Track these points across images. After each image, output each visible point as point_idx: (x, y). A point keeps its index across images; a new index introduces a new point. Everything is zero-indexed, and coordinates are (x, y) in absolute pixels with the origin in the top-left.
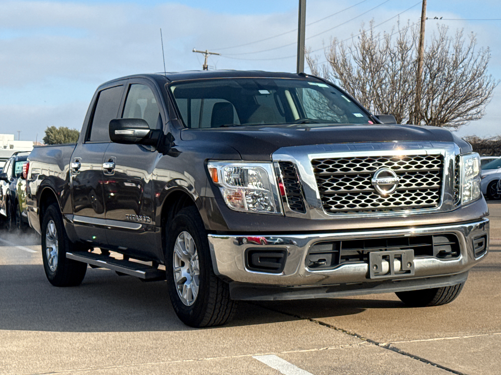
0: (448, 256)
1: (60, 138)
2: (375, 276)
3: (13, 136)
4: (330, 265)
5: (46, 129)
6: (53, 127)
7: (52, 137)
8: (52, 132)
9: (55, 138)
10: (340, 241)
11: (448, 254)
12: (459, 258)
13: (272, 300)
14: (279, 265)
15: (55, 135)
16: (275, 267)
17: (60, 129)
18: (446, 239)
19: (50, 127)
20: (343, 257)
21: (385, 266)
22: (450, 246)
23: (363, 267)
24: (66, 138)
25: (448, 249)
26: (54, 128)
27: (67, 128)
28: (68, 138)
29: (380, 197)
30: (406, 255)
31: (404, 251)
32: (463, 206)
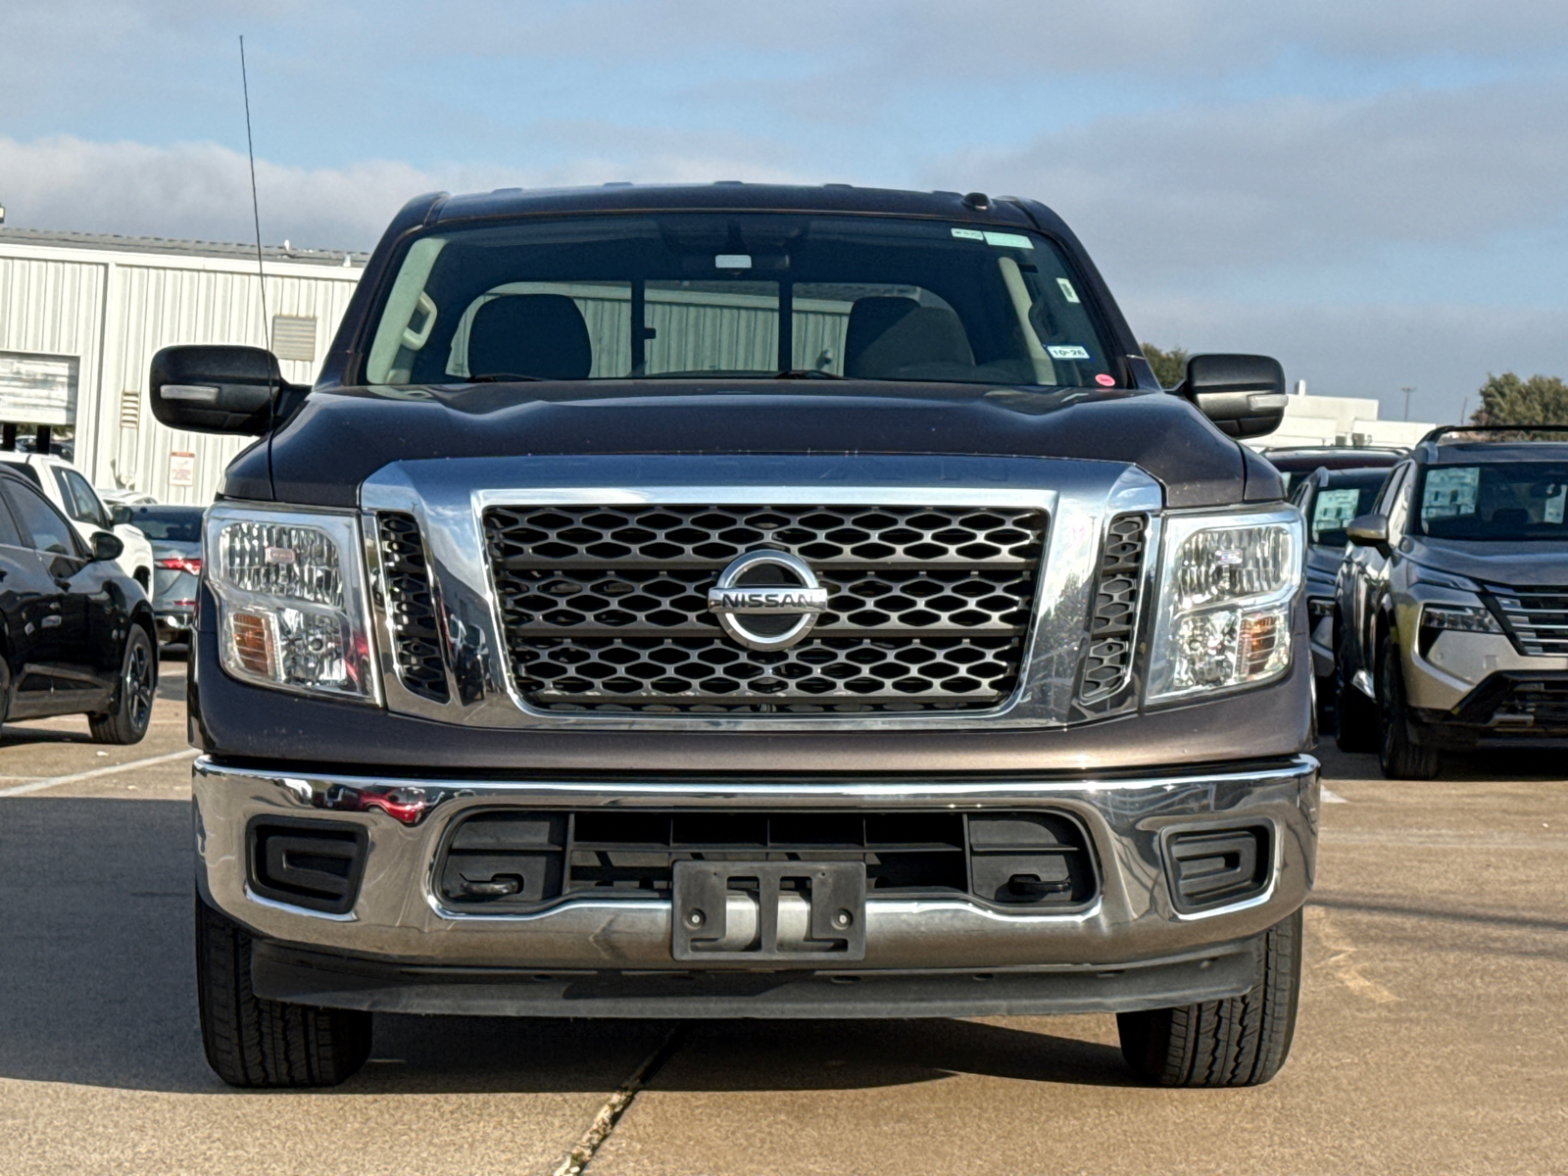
0: (1049, 897)
1: (1528, 414)
2: (695, 949)
3: (1375, 403)
4: (539, 896)
5: (1483, 382)
6: (1506, 377)
7: (1501, 410)
8: (1503, 395)
9: (1512, 412)
10: (569, 813)
11: (1052, 887)
12: (1087, 910)
13: (365, 1008)
14: (341, 884)
15: (1513, 403)
16: (328, 889)
17: (1533, 381)
18: (1044, 830)
19: (1498, 376)
20: (579, 873)
21: (741, 913)
22: (1061, 859)
23: (650, 914)
24: (1550, 415)
25: (1054, 871)
26: (1509, 380)
27: (1557, 381)
28: (1555, 414)
29: (743, 658)
30: (830, 880)
31: (822, 867)
32: (1152, 708)
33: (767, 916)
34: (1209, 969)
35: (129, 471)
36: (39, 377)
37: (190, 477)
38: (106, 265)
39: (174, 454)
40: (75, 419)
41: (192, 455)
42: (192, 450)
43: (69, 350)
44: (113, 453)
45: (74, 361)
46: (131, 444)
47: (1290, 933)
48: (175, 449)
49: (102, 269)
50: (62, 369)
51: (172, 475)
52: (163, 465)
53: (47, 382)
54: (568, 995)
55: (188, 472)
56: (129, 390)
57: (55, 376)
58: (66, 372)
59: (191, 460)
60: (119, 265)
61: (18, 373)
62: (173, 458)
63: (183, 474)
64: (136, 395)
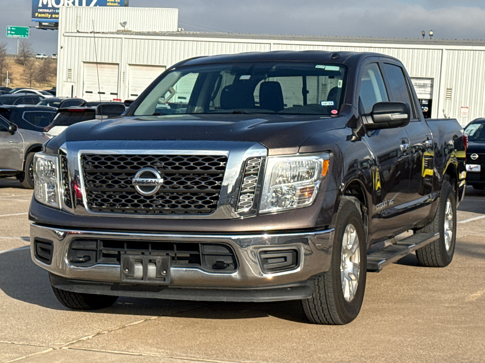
0: (228, 268)
2: (127, 279)
4: (94, 262)
10: (97, 240)
12: (235, 272)
14: (48, 256)
16: (45, 257)
18: (225, 249)
21: (139, 268)
22: (231, 257)
23: (116, 268)
25: (228, 260)
29: (142, 198)
30: (161, 261)
31: (159, 257)
32: (261, 214)
33: (145, 270)
34: (290, 291)
35: (448, 113)
36: (422, 85)
37: (467, 114)
38: (442, 50)
39: (462, 107)
40: (432, 97)
41: (467, 108)
42: (468, 106)
43: (431, 76)
44: (444, 107)
45: (432, 79)
46: (449, 105)
47: (331, 280)
48: (463, 106)
49: (441, 51)
50: (429, 82)
51: (461, 114)
52: (459, 111)
53: (424, 86)
54: (112, 289)
55: (466, 113)
56: (449, 88)
57: (427, 84)
58: (430, 83)
59: (467, 109)
60: (446, 50)
61: (416, 83)
62: (462, 109)
63: (465, 113)
64: (451, 89)
